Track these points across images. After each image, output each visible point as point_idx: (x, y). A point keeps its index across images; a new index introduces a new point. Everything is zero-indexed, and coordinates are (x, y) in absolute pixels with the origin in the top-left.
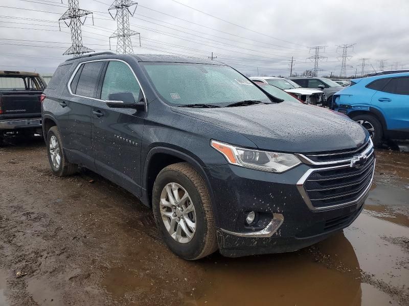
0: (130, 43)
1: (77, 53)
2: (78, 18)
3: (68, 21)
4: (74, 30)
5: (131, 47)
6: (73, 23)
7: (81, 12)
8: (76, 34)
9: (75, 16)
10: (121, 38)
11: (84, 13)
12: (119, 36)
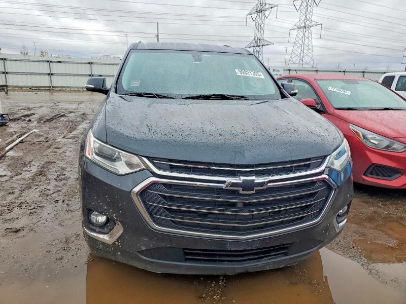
0: (310, 35)
1: (257, 46)
2: (263, 12)
3: (254, 16)
4: (258, 24)
5: (310, 39)
6: (258, 17)
7: (268, 6)
8: (259, 28)
9: (261, 11)
10: (302, 30)
11: (270, 6)
12: (299, 28)
